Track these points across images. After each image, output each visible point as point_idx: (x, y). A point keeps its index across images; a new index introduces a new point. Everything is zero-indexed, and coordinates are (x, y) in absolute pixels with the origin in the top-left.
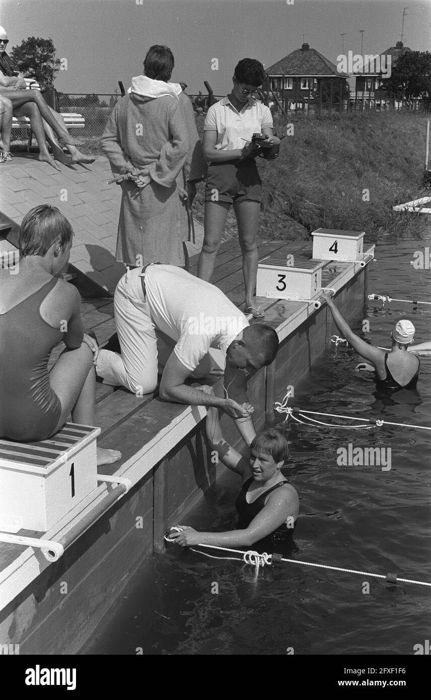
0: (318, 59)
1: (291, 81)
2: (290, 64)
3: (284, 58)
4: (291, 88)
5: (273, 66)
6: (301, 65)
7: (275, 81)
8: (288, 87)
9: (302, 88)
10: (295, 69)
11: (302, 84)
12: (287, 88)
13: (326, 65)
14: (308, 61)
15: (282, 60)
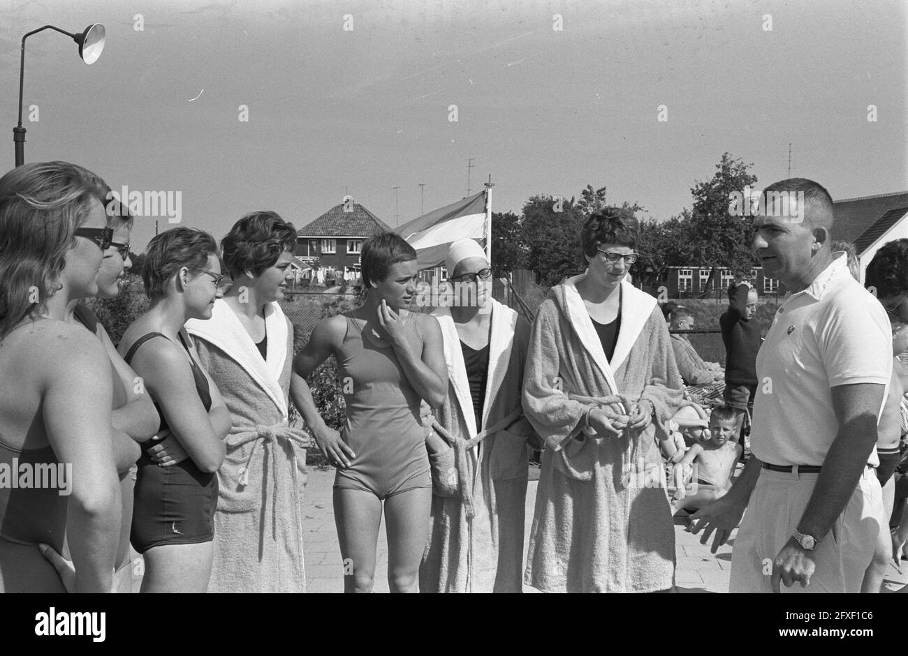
0: (367, 216)
1: (334, 243)
2: (332, 222)
3: (323, 215)
4: (334, 252)
5: (311, 225)
6: (346, 224)
7: (314, 243)
8: (331, 250)
9: (348, 252)
10: (338, 229)
11: (348, 248)
12: (330, 252)
13: (377, 225)
14: (354, 219)
15: (321, 218)
